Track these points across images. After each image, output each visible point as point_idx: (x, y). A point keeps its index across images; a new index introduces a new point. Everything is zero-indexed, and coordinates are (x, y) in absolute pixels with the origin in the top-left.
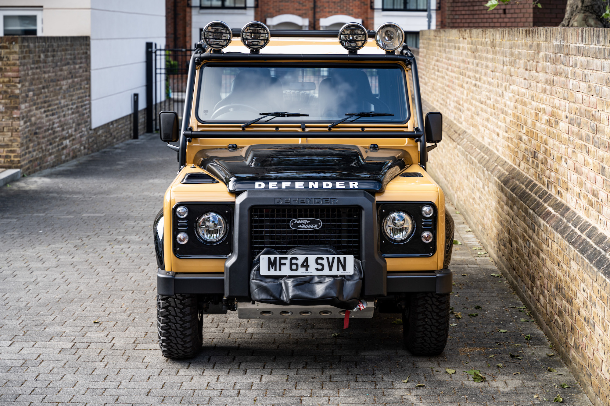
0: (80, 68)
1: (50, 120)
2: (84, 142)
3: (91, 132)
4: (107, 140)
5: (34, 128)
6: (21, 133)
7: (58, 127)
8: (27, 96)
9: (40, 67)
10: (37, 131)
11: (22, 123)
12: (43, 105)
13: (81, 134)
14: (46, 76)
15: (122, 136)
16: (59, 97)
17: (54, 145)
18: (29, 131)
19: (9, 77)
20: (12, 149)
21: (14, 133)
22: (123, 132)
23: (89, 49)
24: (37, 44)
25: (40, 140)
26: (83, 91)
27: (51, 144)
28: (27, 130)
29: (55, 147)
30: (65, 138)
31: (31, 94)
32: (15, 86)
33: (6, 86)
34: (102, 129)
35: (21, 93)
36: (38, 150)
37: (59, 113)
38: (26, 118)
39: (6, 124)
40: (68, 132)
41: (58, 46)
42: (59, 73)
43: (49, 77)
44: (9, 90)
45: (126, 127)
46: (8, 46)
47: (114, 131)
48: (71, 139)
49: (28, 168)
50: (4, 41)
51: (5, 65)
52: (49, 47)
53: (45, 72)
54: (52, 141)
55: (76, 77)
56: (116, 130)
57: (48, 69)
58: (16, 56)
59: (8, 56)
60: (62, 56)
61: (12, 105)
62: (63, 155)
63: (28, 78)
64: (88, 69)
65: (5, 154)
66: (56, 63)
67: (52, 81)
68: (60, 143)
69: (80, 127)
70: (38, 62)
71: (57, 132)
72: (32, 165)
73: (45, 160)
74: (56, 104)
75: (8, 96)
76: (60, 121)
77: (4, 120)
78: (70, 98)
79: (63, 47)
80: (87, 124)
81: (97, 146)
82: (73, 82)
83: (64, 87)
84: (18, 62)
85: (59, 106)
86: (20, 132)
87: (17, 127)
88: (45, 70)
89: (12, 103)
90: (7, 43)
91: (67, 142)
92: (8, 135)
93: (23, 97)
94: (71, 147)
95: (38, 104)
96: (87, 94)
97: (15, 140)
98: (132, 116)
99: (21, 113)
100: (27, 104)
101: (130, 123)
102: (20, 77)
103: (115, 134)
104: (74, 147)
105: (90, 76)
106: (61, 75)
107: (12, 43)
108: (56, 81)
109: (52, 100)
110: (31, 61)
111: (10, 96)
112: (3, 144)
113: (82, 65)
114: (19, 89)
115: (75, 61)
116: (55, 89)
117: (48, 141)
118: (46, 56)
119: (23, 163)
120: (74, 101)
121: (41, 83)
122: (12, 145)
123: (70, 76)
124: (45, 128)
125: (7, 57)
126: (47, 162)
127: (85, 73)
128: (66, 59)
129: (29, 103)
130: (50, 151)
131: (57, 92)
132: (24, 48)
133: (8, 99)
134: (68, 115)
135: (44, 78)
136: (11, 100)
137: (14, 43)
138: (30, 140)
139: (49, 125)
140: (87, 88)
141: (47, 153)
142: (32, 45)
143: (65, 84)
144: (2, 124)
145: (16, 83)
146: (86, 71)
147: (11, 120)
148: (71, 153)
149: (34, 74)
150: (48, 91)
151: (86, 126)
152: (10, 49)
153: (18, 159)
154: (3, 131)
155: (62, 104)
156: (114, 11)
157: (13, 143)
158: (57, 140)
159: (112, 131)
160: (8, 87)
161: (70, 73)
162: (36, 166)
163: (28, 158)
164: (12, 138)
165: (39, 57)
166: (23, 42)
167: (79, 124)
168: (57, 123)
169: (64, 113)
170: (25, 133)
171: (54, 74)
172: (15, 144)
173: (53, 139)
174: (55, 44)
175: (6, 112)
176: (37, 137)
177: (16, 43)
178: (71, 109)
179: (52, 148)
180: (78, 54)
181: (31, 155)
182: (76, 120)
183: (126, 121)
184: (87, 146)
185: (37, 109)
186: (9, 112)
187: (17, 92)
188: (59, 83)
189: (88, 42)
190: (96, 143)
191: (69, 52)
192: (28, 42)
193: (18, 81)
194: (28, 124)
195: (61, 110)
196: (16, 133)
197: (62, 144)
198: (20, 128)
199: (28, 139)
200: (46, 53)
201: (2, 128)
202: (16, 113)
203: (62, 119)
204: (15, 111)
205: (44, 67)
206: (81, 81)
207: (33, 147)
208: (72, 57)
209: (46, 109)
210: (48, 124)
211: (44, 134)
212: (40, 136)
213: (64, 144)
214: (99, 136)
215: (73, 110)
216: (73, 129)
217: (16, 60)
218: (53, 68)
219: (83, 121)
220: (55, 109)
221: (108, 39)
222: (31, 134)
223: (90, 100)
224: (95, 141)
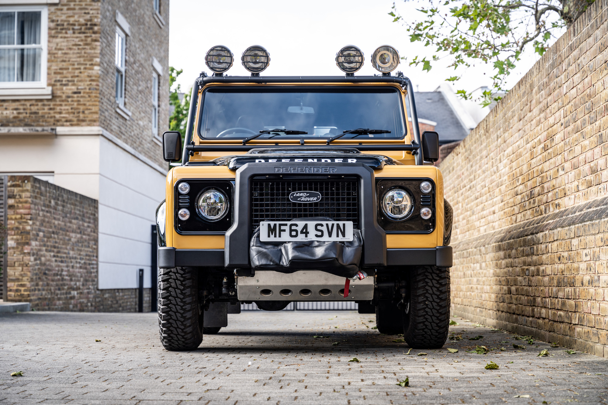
0: (88, 227)
1: (59, 266)
2: (91, 300)
3: (98, 292)
4: (113, 306)
5: (44, 268)
6: (31, 268)
7: (67, 275)
8: (38, 235)
9: (50, 212)
10: (47, 272)
11: (32, 258)
12: (53, 249)
13: (88, 291)
14: (56, 222)
15: (128, 307)
16: (68, 247)
17: (62, 291)
18: (39, 269)
19: (21, 214)
20: (23, 283)
21: (25, 268)
22: (129, 304)
23: (97, 212)
24: (48, 189)
25: (49, 282)
26: (91, 250)
27: (59, 289)
28: (37, 267)
29: (63, 294)
30: (74, 289)
31: (41, 234)
32: (26, 222)
33: (18, 223)
34: (109, 293)
35: (32, 230)
36: (47, 290)
37: (68, 262)
38: (37, 255)
39: (17, 259)
40: (76, 284)
41: (68, 199)
42: (68, 224)
43: (59, 224)
44: (21, 227)
45: (131, 300)
46: (21, 184)
47: (120, 300)
48: (79, 291)
49: (37, 305)
50: (17, 179)
51: (17, 203)
52: (59, 196)
53: (55, 218)
54: (61, 287)
55: (84, 234)
56: (122, 299)
57: (58, 217)
58: (28, 194)
59: (21, 194)
60: (71, 209)
61: (23, 241)
62: (71, 304)
63: (39, 218)
64: (96, 231)
65: (15, 288)
66: (66, 214)
67: (61, 229)
68: (68, 291)
69: (88, 283)
70: (49, 206)
71: (65, 280)
72: (41, 303)
73: (54, 302)
74: (65, 253)
75: (20, 232)
76: (68, 271)
77: (15, 255)
78: (79, 252)
79: (73, 201)
80: (94, 283)
81: (103, 308)
82: (82, 238)
83: (73, 240)
84: (29, 200)
85: (68, 256)
86: (31, 266)
87: (27, 262)
88: (55, 216)
89: (24, 239)
90: (20, 181)
91: (74, 293)
92: (19, 269)
93: (34, 235)
94: (78, 299)
95: (48, 246)
96: (95, 255)
97: (25, 275)
98: (138, 291)
99: (32, 249)
100: (37, 243)
101: (136, 298)
102: (31, 214)
103: (121, 302)
104: (82, 300)
105: (97, 238)
106: (70, 227)
107: (24, 182)
108: (66, 230)
109: (61, 248)
110: (42, 203)
111: (21, 233)
112: (14, 278)
113: (90, 225)
114: (30, 225)
115: (84, 218)
116: (64, 238)
117: (57, 285)
118: (57, 204)
119: (32, 298)
120: (82, 257)
121: (51, 227)
122: (22, 279)
123: (79, 231)
124: (54, 272)
125: (19, 195)
126: (55, 305)
127: (92, 234)
128: (76, 213)
129: (39, 242)
130: (59, 296)
131: (66, 241)
132: (36, 188)
133: (20, 235)
134: (77, 267)
135: (54, 223)
136: (22, 236)
137: (26, 182)
138: (39, 278)
139: (58, 271)
140: (94, 249)
141: (56, 297)
142: (43, 188)
143: (74, 237)
144: (13, 259)
145: (27, 219)
146: (94, 232)
147: (22, 256)
148: (79, 305)
149: (44, 216)
150: (58, 237)
151: (93, 285)
152: (22, 187)
153: (28, 293)
154: (14, 266)
155: (71, 255)
156: (121, 184)
157: (23, 277)
158: (66, 287)
159: (118, 298)
160: (20, 223)
161: (79, 228)
162: (44, 306)
163: (38, 295)
164: (22, 273)
165: (50, 202)
166: (34, 182)
167: (86, 281)
168: (66, 271)
169: (72, 264)
170: (35, 270)
171: (63, 223)
172: (25, 278)
173: (62, 285)
174: (65, 196)
175: (17, 248)
176: (46, 278)
177: (28, 181)
178: (80, 263)
179: (61, 294)
180: (87, 213)
181: (40, 292)
182: (83, 275)
183: (132, 294)
184: (93, 304)
185: (46, 250)
186: (20, 248)
187: (28, 228)
188: (68, 233)
189: (96, 206)
190: (102, 305)
191: (78, 208)
192: (39, 184)
193: (29, 218)
194: (38, 262)
195: (69, 261)
196: (26, 268)
197: (70, 293)
198: (30, 263)
199: (38, 277)
200: (56, 201)
201: (13, 263)
202: (27, 249)
203: (71, 270)
204: (26, 247)
205: (54, 213)
206: (89, 239)
207: (42, 286)
208: (81, 213)
209: (56, 254)
210: (57, 269)
211: (53, 278)
212: (50, 278)
213: (72, 295)
214: (106, 298)
215: (81, 265)
216: (81, 283)
217: (28, 197)
218: (63, 217)
219: (90, 279)
220: (64, 257)
221: (115, 209)
222: (40, 273)
223: (97, 261)
224: (102, 303)
